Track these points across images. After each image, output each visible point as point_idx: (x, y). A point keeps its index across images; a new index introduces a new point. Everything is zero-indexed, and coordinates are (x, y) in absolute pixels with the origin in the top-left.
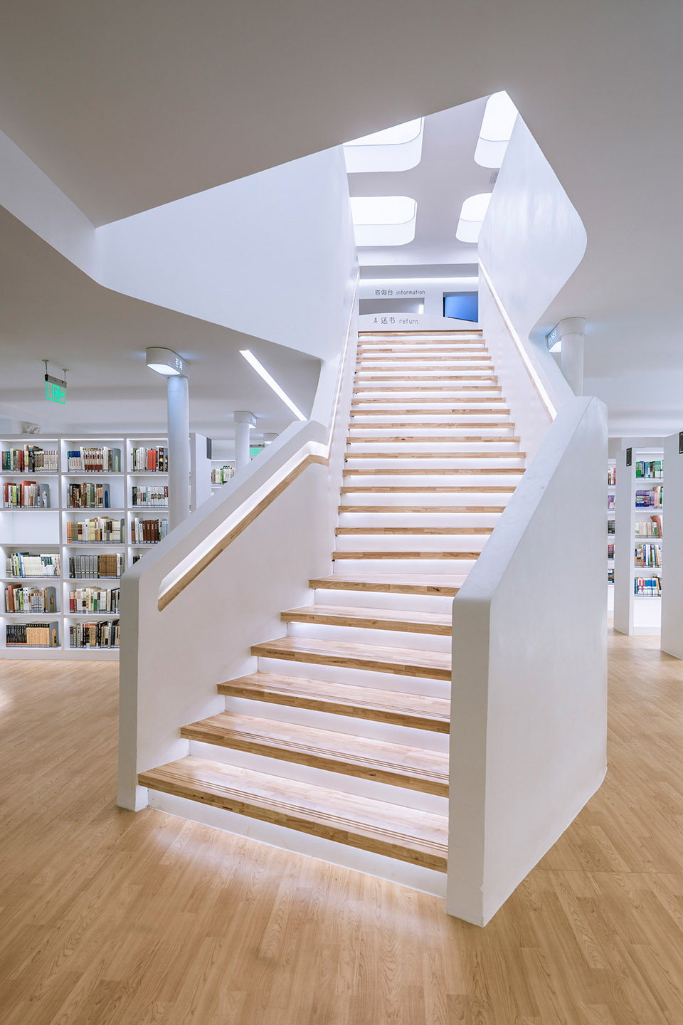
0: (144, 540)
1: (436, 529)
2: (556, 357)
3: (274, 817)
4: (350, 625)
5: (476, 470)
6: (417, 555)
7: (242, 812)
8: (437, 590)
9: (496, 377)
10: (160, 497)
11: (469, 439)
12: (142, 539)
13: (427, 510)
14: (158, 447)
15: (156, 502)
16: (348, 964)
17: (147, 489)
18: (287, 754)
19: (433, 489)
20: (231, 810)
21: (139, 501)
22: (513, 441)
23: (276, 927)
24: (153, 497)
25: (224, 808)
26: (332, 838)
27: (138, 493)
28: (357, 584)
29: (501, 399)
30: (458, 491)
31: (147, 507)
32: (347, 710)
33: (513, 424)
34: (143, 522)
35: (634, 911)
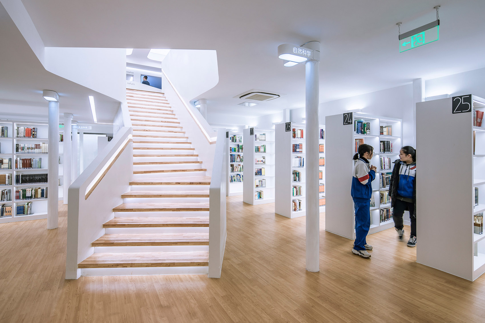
0: (22, 167)
1: (167, 162)
2: (199, 109)
3: (146, 265)
4: (151, 197)
5: (175, 142)
6: (163, 171)
7: (131, 267)
8: (179, 183)
9: (173, 111)
10: (32, 148)
11: (169, 132)
12: (21, 167)
13: (162, 156)
14: (32, 127)
15: (30, 151)
16: (191, 299)
17: (25, 145)
18: (143, 244)
19: (162, 149)
20: (126, 267)
21: (20, 150)
22: (183, 133)
23: (162, 297)
24: (28, 148)
25: (123, 267)
26: (169, 266)
27: (20, 147)
28: (149, 183)
29: (176, 118)
30: (170, 149)
31: (25, 153)
32: (161, 225)
33: (182, 127)
34: (22, 160)
35: (251, 263)
